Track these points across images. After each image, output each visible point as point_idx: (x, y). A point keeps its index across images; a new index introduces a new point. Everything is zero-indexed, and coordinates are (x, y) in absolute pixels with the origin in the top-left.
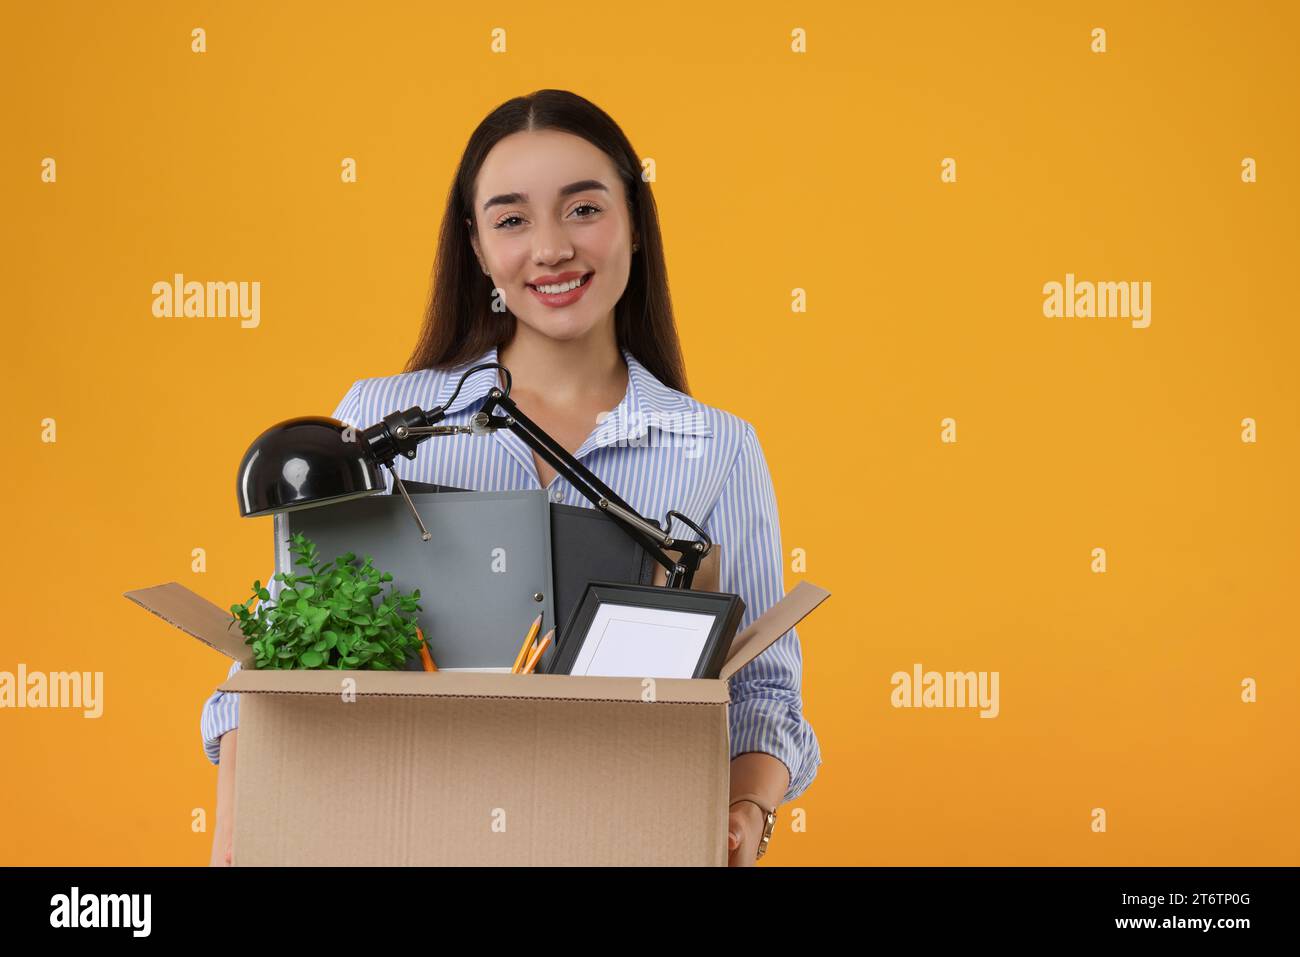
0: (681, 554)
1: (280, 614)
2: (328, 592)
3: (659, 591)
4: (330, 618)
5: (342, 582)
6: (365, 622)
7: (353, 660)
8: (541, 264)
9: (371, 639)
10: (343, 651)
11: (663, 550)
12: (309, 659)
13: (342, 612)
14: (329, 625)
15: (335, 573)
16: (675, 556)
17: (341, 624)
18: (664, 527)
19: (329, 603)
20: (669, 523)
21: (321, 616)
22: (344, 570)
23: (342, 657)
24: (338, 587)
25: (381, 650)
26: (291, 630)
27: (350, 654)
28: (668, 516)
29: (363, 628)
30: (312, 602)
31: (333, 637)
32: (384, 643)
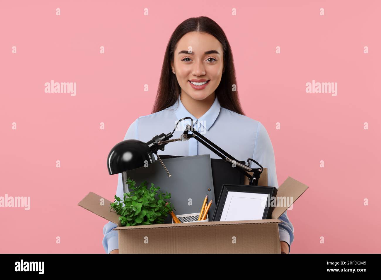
0: (253, 173)
1: (127, 207)
2: (140, 196)
3: (247, 187)
4: (143, 206)
5: (144, 192)
6: (154, 206)
7: (152, 220)
8: (195, 75)
9: (156, 212)
10: (149, 216)
11: (248, 172)
12: (138, 221)
13: (147, 203)
14: (143, 208)
15: (142, 189)
16: (252, 174)
17: (147, 208)
18: (247, 164)
19: (141, 200)
20: (249, 163)
21: (140, 206)
22: (144, 188)
23: (148, 219)
24: (143, 194)
25: (160, 215)
26: (131, 212)
27: (150, 218)
28: (248, 160)
29: (154, 208)
30: (136, 201)
31: (145, 212)
32: (161, 212)
